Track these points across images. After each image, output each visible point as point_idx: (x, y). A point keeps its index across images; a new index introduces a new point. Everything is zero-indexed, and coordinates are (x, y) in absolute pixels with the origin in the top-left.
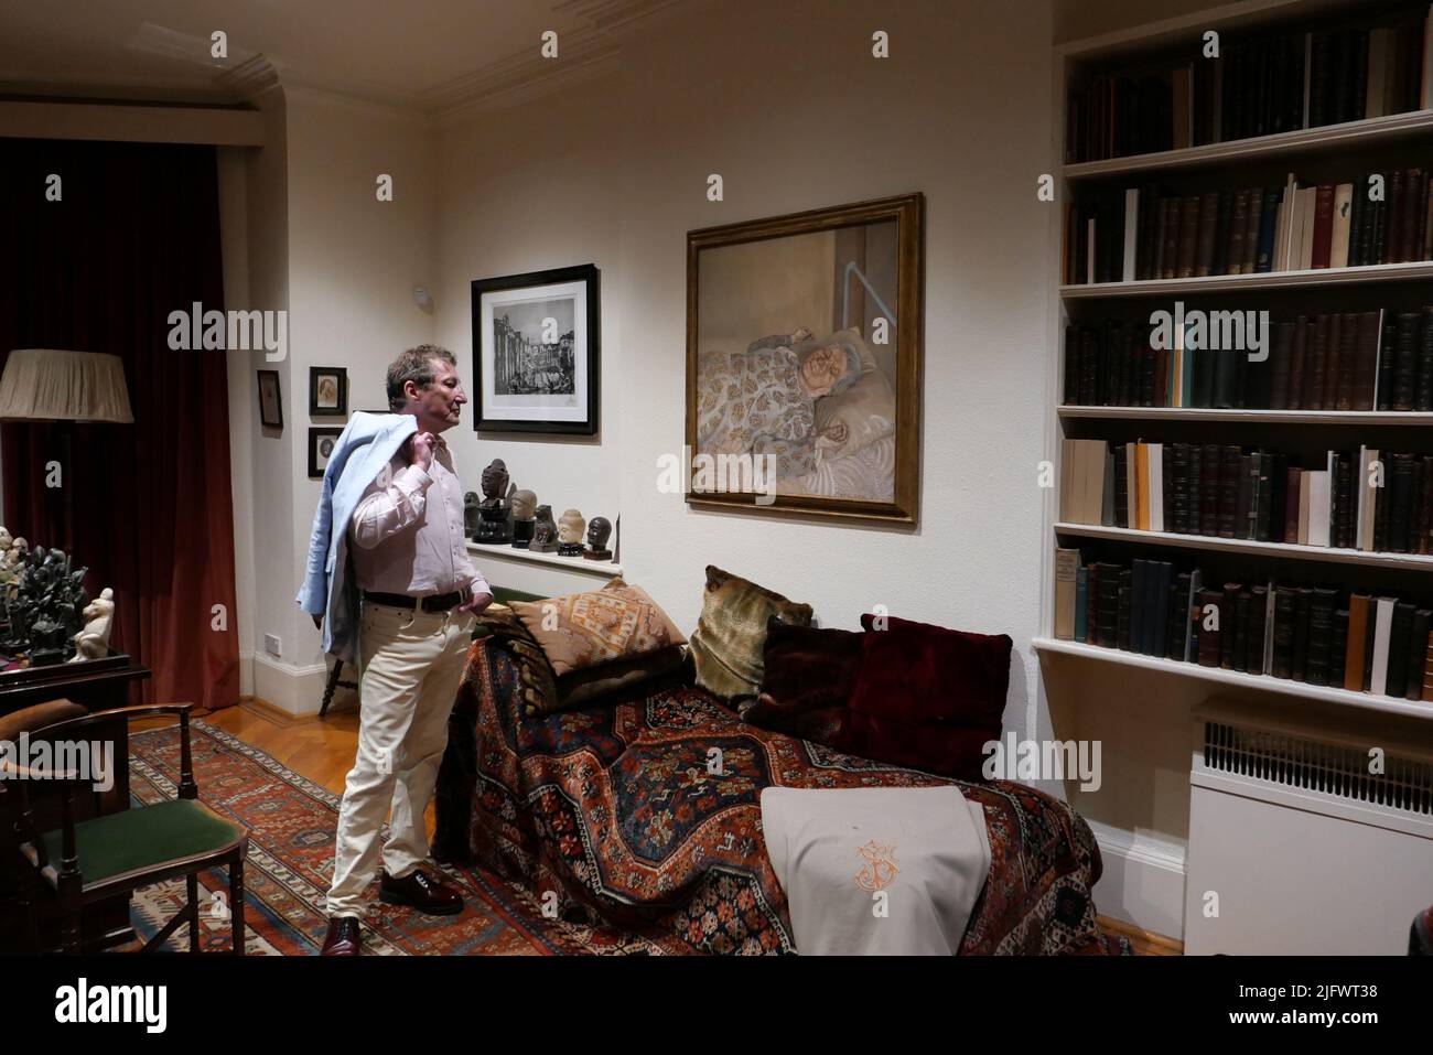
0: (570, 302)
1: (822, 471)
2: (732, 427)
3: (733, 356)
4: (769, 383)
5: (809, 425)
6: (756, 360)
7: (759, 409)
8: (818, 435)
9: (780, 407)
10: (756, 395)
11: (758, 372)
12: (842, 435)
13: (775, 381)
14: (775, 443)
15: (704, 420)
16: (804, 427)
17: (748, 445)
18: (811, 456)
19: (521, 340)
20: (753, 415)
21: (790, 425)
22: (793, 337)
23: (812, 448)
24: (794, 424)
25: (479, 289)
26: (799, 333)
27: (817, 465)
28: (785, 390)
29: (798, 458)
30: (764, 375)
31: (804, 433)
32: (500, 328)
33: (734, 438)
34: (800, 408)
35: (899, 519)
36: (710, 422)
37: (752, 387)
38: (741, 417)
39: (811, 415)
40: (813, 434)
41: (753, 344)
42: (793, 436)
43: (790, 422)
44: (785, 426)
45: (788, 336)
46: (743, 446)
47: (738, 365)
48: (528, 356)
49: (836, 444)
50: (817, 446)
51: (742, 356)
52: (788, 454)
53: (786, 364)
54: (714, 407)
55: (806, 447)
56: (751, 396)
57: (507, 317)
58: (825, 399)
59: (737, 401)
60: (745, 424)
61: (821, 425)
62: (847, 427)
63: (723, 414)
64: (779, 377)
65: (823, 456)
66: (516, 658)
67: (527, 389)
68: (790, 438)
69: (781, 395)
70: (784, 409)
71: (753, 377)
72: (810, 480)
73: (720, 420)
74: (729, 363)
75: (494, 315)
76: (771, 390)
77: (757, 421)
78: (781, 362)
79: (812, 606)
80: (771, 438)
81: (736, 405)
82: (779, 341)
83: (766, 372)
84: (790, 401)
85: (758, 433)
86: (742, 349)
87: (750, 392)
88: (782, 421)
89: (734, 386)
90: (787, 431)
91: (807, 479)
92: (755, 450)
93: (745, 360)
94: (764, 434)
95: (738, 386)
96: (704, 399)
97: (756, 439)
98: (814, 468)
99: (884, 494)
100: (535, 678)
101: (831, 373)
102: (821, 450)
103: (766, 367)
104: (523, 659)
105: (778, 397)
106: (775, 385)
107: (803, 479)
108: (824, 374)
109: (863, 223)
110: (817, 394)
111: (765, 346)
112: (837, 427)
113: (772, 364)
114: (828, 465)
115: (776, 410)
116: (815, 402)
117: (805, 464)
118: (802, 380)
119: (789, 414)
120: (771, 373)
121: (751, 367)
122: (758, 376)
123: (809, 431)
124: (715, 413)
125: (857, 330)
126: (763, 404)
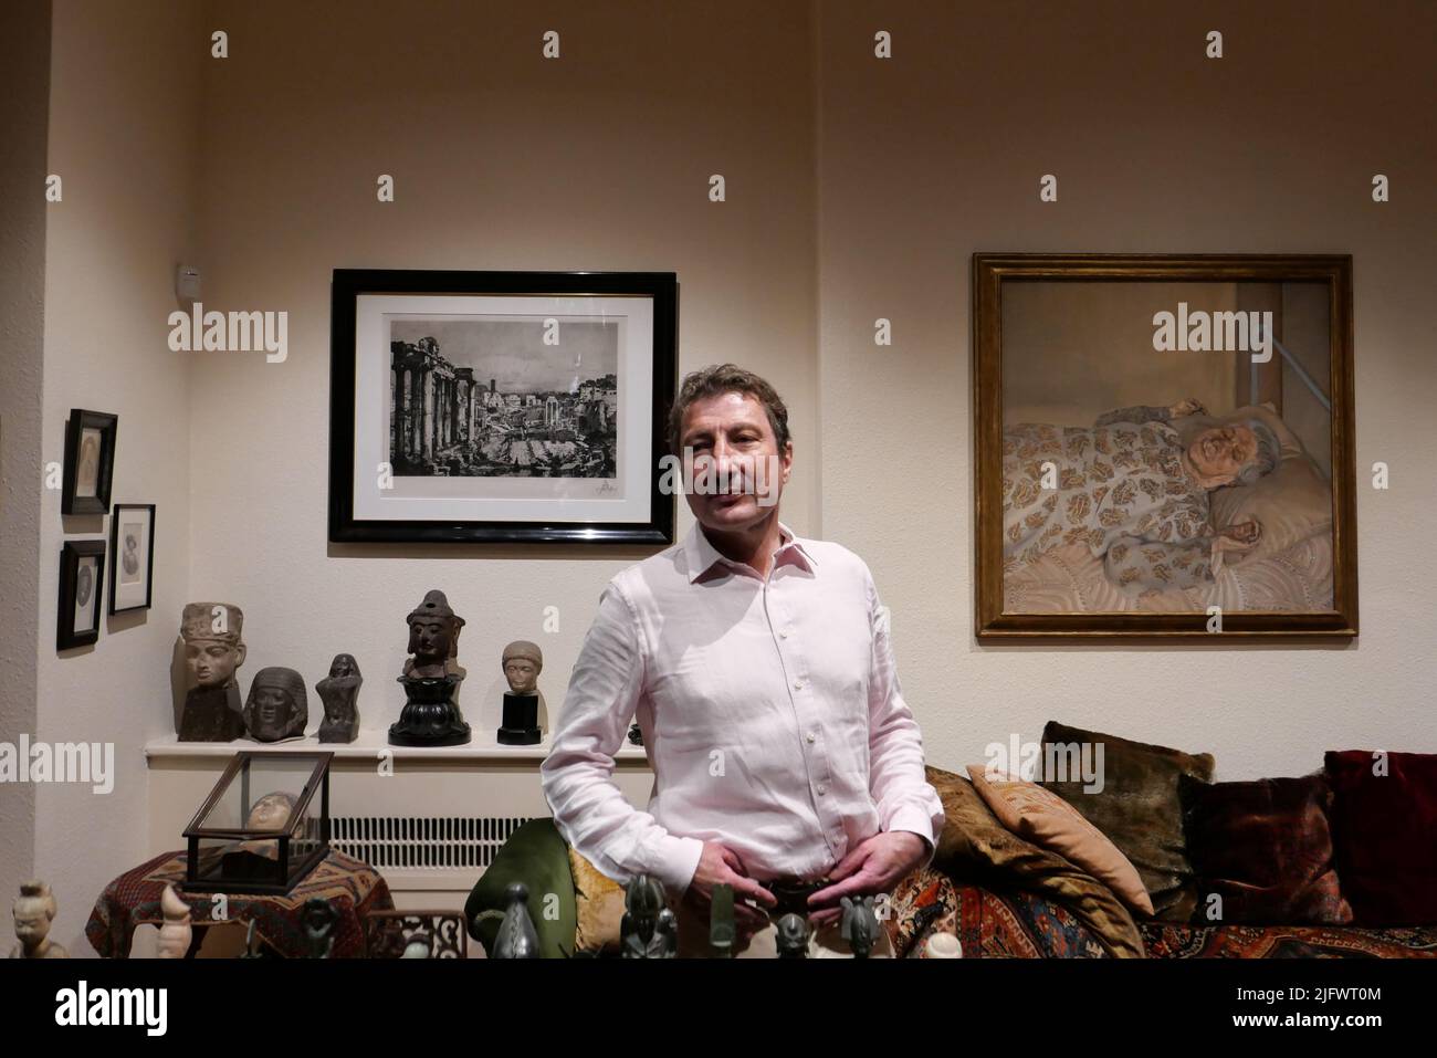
0: (610, 331)
1: (1223, 579)
2: (1068, 527)
3: (1068, 431)
4: (1133, 468)
5: (1200, 523)
6: (1110, 437)
7: (1116, 503)
8: (1216, 534)
9: (1153, 500)
10: (1112, 483)
11: (1115, 451)
12: (1253, 532)
13: (1142, 466)
14: (1145, 547)
15: (1014, 517)
16: (1194, 527)
17: (1097, 551)
18: (1206, 562)
19: (472, 383)
20: (1106, 510)
21: (1170, 523)
22: (1173, 411)
23: (1207, 552)
24: (1177, 522)
25: (349, 288)
26: (1182, 406)
27: (1214, 573)
28: (1160, 478)
29: (1184, 566)
30: (1125, 457)
31: (1193, 533)
32: (408, 360)
33: (1072, 543)
34: (1185, 501)
35: (1336, 632)
36: (1027, 520)
37: (1103, 473)
38: (1085, 512)
39: (1202, 509)
40: (1207, 534)
41: (1102, 417)
42: (1175, 537)
43: (1171, 518)
44: (1162, 523)
45: (1165, 409)
46: (1089, 552)
47: (1077, 444)
48: (492, 410)
49: (1245, 546)
50: (1213, 550)
51: (1085, 431)
52: (1167, 560)
53: (1161, 445)
54: (1034, 500)
55: (1197, 551)
56: (1100, 485)
57: (432, 343)
58: (1225, 491)
59: (1075, 491)
60: (1092, 521)
61: (1219, 523)
62: (1260, 523)
63: (1052, 510)
64: (1150, 461)
65: (1224, 561)
66: (1072, 904)
67: (489, 468)
68: (1170, 540)
69: (1154, 484)
70: (1160, 502)
71: (1105, 459)
72: (1203, 594)
73: (1047, 517)
74: (1061, 439)
75: (392, 334)
76: (1137, 478)
77: (1110, 517)
78: (1154, 441)
79: (1214, 755)
80: (1139, 541)
81: (1075, 498)
82: (1148, 414)
83: (1127, 454)
84: (1167, 492)
85: (1115, 533)
86: (1087, 420)
87: (1098, 478)
88: (1156, 518)
89: (1070, 471)
90: (1165, 531)
91: (1200, 591)
92: (1110, 557)
93: (1090, 436)
94: (1125, 535)
95: (1080, 472)
96: (1014, 488)
97: (1111, 544)
98: (1209, 577)
99: (1319, 603)
100: (1120, 928)
101: (1234, 457)
102: (1221, 555)
103: (1128, 448)
104: (1093, 902)
105: (1149, 487)
106: (1144, 471)
107: (1193, 591)
108: (1224, 457)
109: (1280, 281)
110: (1214, 483)
111: (1125, 419)
112: (1244, 524)
113: (1138, 443)
114: (1232, 573)
115: (1143, 504)
116: (1210, 493)
117: (1197, 572)
118: (1189, 467)
119: (1165, 511)
120: (1137, 455)
121: (1100, 446)
122: (1115, 460)
123: (1201, 533)
124: (1037, 506)
125: (1271, 406)
126: (1123, 495)
